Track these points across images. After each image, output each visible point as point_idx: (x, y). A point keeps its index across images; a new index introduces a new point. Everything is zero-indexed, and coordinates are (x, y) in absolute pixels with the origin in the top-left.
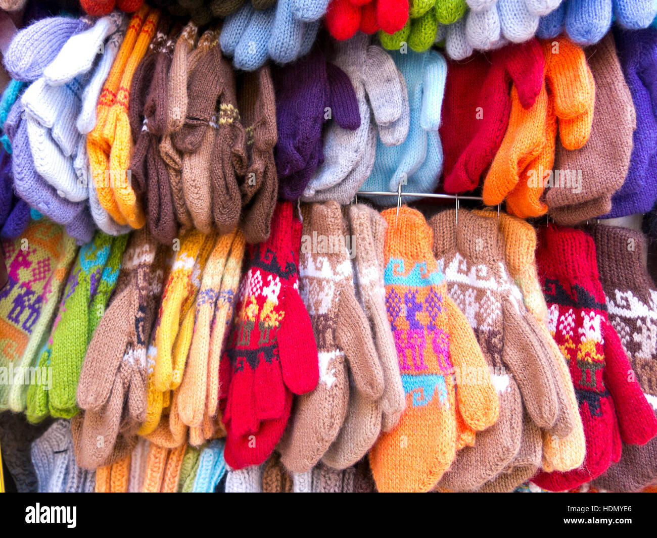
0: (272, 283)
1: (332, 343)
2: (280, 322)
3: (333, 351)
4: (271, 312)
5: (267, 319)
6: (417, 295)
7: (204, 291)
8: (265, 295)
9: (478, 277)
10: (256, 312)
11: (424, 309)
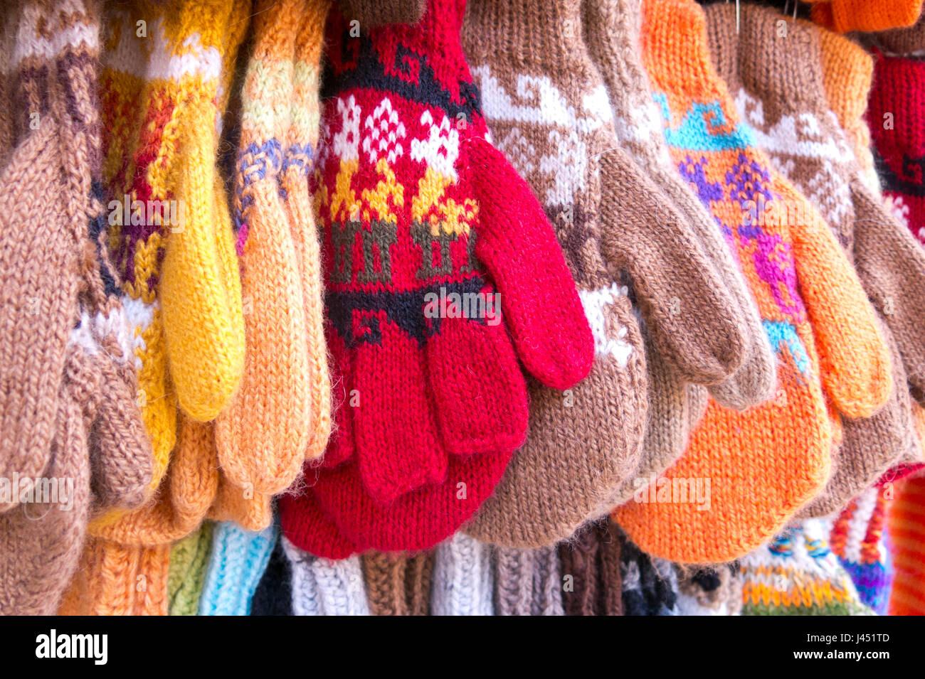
0: (435, 131)
1: (603, 269)
2: (472, 224)
3: (605, 288)
4: (443, 200)
5: (433, 218)
6: (706, 168)
7: (259, 143)
8: (419, 160)
9: (801, 136)
10: (399, 200)
11: (727, 196)
